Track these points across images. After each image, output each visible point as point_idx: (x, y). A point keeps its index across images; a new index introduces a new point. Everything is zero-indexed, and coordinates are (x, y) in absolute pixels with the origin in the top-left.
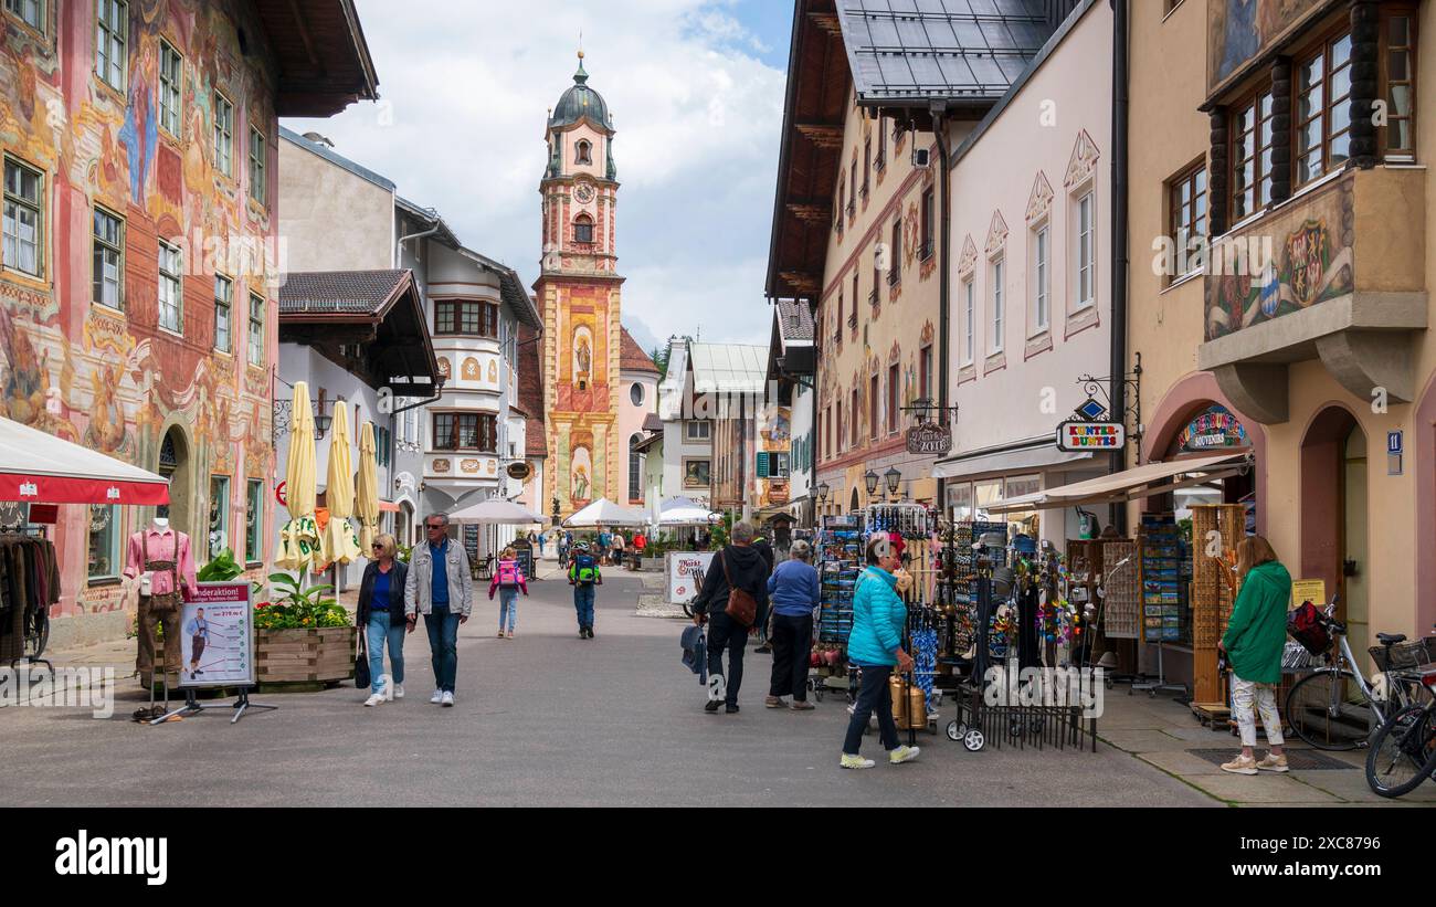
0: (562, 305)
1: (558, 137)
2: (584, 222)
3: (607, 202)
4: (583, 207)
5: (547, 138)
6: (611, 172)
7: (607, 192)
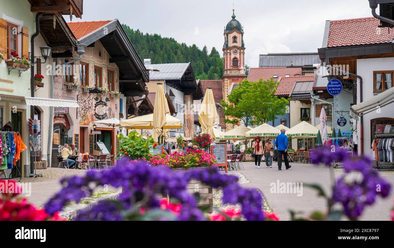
0: (230, 84)
1: (227, 36)
2: (236, 60)
3: (242, 54)
4: (235, 55)
5: (224, 35)
6: (243, 45)
7: (242, 51)
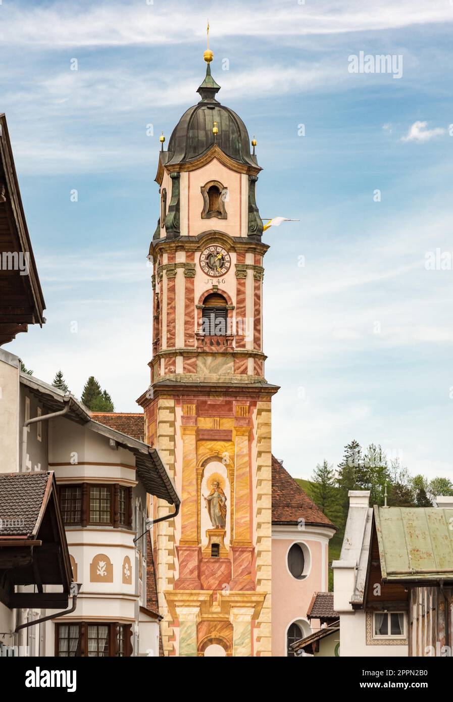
0: (184, 429)
1: (176, 179)
2: (217, 303)
3: (250, 273)
4: (215, 281)
5: (159, 179)
6: (256, 231)
7: (250, 259)
